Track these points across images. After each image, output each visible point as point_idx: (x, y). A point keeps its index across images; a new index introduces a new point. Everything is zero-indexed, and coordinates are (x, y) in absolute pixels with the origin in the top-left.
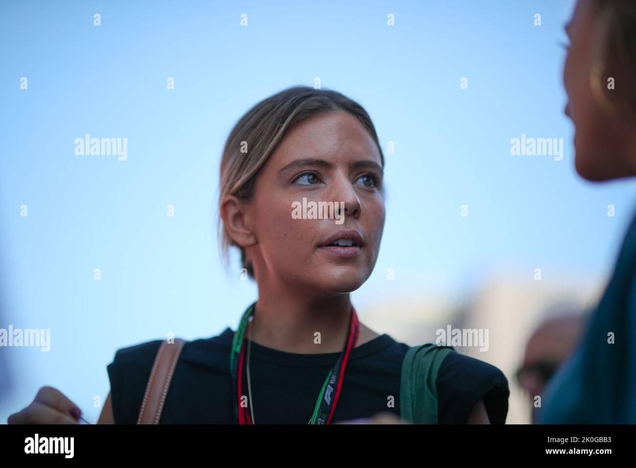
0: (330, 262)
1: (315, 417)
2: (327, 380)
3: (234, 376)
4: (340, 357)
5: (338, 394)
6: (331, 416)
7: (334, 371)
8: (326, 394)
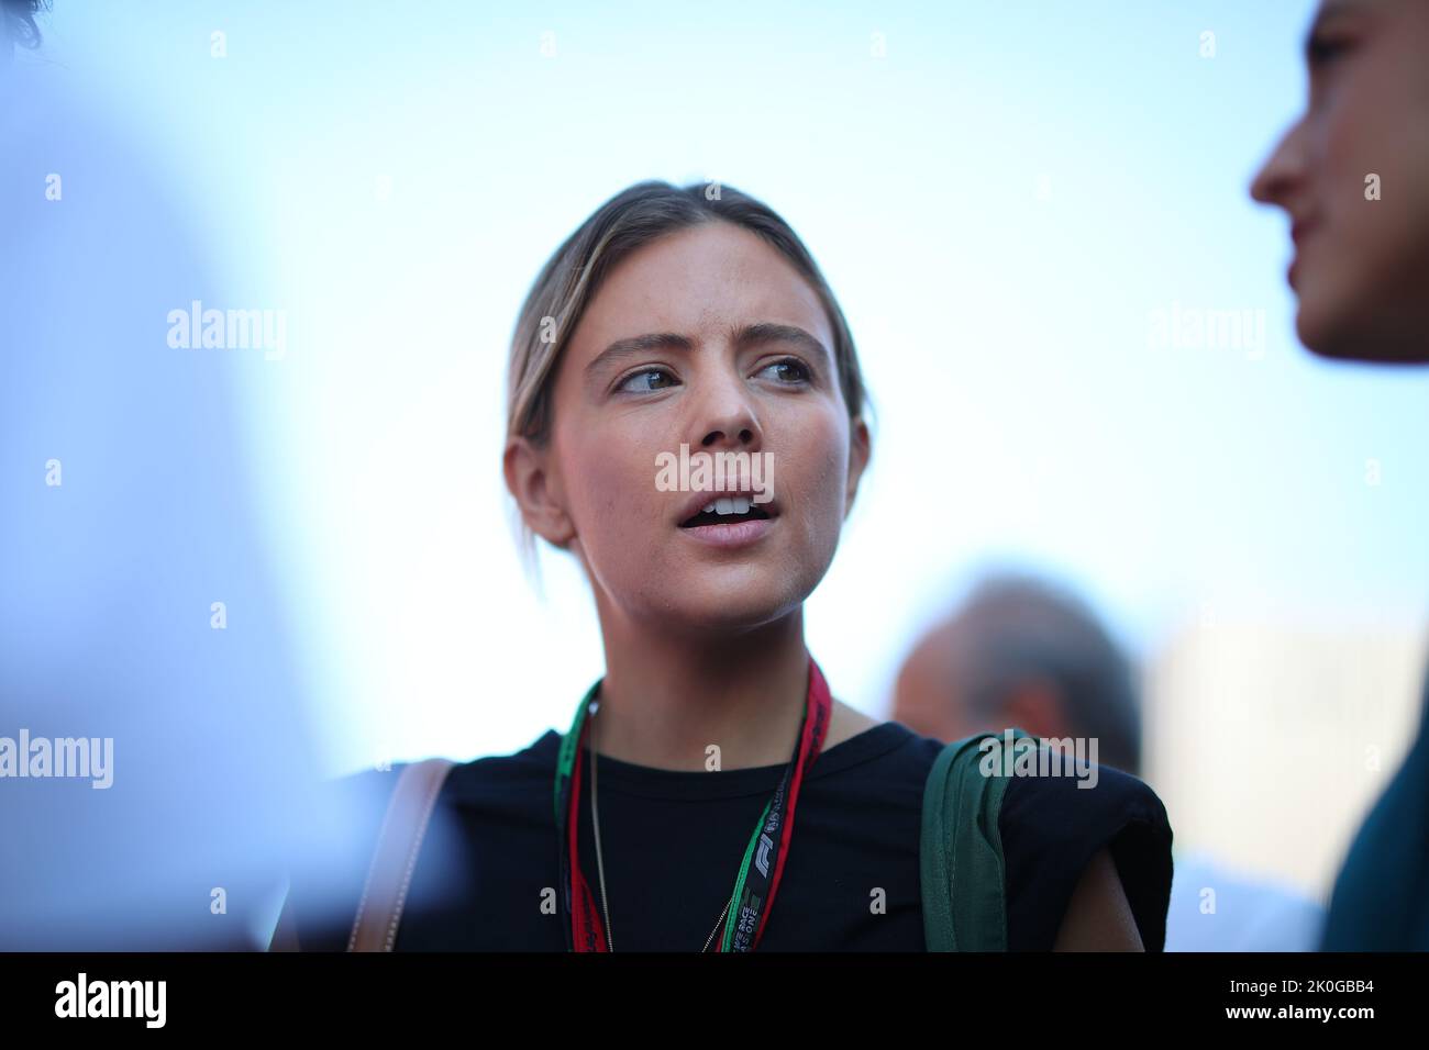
0: (702, 560)
1: (736, 906)
2: (761, 824)
3: (560, 826)
4: (786, 774)
5: (783, 855)
6: (771, 900)
7: (773, 805)
8: (759, 854)
